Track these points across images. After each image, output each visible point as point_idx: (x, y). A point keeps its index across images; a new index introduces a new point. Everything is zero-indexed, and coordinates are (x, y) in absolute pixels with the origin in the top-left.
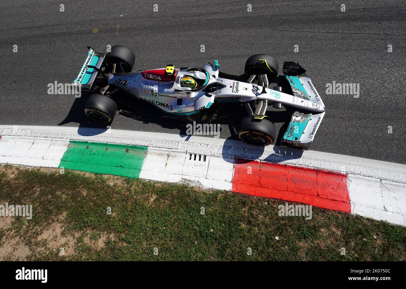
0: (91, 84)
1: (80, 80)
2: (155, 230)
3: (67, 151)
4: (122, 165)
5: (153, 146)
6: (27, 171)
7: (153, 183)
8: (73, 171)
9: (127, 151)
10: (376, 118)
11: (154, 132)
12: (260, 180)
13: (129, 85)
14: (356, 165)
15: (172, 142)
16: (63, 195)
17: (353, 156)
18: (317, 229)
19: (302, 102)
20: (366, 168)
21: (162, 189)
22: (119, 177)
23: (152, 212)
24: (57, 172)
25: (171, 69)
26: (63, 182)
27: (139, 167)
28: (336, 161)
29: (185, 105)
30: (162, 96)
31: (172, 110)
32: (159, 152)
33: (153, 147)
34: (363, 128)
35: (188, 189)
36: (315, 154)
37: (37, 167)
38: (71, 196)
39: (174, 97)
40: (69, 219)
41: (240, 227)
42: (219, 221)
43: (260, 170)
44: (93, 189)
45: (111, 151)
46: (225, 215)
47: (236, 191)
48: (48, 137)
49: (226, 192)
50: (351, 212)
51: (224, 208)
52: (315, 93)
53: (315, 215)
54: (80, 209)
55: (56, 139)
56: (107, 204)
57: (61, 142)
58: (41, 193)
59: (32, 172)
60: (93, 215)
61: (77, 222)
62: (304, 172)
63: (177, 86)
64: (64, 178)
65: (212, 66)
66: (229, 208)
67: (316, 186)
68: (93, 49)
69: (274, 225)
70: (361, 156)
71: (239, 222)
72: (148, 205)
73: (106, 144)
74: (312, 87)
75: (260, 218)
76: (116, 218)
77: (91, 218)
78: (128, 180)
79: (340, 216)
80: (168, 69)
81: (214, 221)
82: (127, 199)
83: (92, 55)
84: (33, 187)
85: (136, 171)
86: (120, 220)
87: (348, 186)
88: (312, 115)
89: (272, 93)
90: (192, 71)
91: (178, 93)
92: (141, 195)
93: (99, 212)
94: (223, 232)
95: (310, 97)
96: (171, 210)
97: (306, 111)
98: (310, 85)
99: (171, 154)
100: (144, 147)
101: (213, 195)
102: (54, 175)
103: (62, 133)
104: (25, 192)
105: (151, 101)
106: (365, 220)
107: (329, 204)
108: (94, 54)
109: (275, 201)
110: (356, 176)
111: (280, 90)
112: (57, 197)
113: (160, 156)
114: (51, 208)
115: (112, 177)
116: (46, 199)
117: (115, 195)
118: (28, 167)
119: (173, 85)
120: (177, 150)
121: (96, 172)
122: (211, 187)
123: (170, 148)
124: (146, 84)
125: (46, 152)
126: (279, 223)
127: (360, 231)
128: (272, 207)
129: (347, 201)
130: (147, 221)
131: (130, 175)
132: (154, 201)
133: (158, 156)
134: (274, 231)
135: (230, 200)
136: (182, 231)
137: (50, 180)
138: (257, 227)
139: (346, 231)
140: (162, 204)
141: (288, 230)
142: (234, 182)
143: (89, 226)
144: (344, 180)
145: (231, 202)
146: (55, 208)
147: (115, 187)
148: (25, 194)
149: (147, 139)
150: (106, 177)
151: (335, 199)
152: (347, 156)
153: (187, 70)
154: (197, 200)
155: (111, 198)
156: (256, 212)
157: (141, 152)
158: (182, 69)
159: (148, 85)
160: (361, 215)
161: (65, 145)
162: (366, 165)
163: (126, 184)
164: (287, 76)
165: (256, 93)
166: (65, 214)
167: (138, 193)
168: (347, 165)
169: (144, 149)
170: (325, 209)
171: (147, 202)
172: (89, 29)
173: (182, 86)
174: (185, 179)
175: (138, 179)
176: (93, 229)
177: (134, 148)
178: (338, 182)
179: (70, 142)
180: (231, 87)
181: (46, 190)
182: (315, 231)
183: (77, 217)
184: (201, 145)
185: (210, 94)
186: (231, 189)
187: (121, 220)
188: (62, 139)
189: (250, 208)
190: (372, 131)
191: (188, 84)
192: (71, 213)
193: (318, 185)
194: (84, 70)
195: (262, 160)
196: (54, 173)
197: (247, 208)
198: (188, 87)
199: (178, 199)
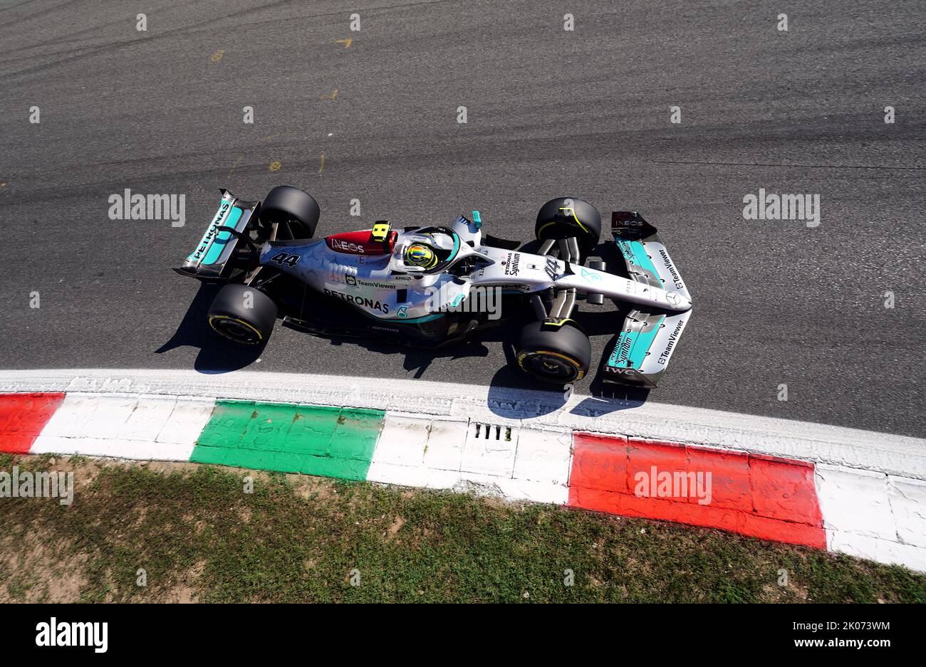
0: (223, 263)
1: (202, 255)
2: (401, 597)
3: (210, 423)
4: (329, 452)
5: (396, 409)
6: (120, 470)
7: (396, 490)
8: (221, 468)
9: (340, 421)
10: (869, 342)
11: (398, 378)
12: (630, 479)
13: (301, 264)
14: (832, 443)
15: (439, 400)
16: (198, 522)
17: (826, 423)
18: (756, 587)
19: (645, 290)
20: (854, 450)
21: (415, 505)
22: (323, 480)
23: (394, 557)
24: (187, 471)
25: (383, 230)
26: (199, 492)
27: (367, 456)
28: (789, 434)
29: (413, 303)
30: (366, 284)
31: (386, 313)
32: (409, 422)
33: (397, 411)
34: (842, 364)
35: (474, 503)
36: (745, 421)
37: (142, 461)
38: (215, 525)
39: (391, 287)
40: (211, 578)
41: (587, 587)
42: (542, 573)
43: (628, 457)
44: (265, 507)
45: (305, 422)
46: (554, 559)
47: (578, 505)
48: (169, 393)
49: (556, 507)
50: (826, 546)
51: (553, 543)
52: (674, 274)
53: (750, 556)
54: (235, 554)
55: (186, 398)
56: (295, 539)
57: (196, 405)
58: (150, 518)
59: (130, 472)
60: (264, 567)
61: (227, 585)
62: (722, 460)
63: (397, 264)
64: (200, 485)
65: (469, 222)
66: (563, 544)
67: (750, 491)
68: (230, 194)
69: (663, 580)
70: (841, 424)
71: (586, 574)
72: (387, 541)
73: (294, 407)
74: (667, 261)
75: (630, 564)
76: (314, 573)
77: (260, 574)
78: (342, 486)
79: (804, 557)
80: (376, 230)
81: (532, 574)
82: (340, 529)
83: (228, 205)
84: (131, 506)
85: (360, 464)
86: (323, 577)
87: (817, 490)
88: (667, 316)
89: (584, 273)
90: (428, 234)
91: (397, 278)
92: (371, 519)
93: (278, 558)
94: (552, 598)
95: (664, 281)
96: (436, 551)
97: (654, 310)
98: (665, 257)
99: (437, 425)
100: (378, 413)
101: (528, 514)
102: (180, 477)
103: (200, 384)
104: (114, 517)
105: (345, 297)
106: (859, 565)
107: (778, 529)
108: (232, 203)
109: (661, 526)
110: (832, 467)
111: (601, 267)
112: (185, 528)
113: (412, 431)
114: (170, 553)
115: (307, 480)
116: (160, 533)
117: (314, 520)
118: (123, 461)
119: (389, 261)
120: (447, 418)
121: (272, 468)
122: (522, 497)
123: (434, 412)
124: (335, 261)
125: (164, 426)
126: (672, 574)
127: (848, 589)
128: (656, 539)
129: (815, 523)
130: (384, 577)
131: (348, 475)
132: (399, 531)
133: (407, 430)
134: (662, 593)
135: (565, 525)
136: (461, 598)
137: (171, 489)
138: (626, 585)
139: (817, 589)
140: (417, 537)
141: (692, 590)
142: (573, 485)
143: (254, 592)
144: (808, 476)
145: (567, 530)
146: (179, 552)
147: (314, 503)
148: (114, 521)
149: (384, 394)
150: (293, 479)
151: (790, 518)
152: (812, 425)
153: (417, 232)
154: (493, 527)
155: (304, 526)
156: (622, 550)
157: (372, 422)
158: (407, 230)
159: (338, 264)
160: (848, 554)
161: (206, 409)
162: (853, 444)
163: (337, 495)
164: (620, 241)
165: (552, 275)
166: (201, 565)
167: (364, 514)
168: (814, 444)
169: (375, 416)
170: (771, 542)
171: (385, 534)
172: (261, 163)
173: (406, 264)
174: (468, 481)
175: (363, 483)
176: (263, 598)
177: (357, 413)
178: (796, 481)
179: (217, 403)
180: (503, 263)
181: (160, 511)
182: (752, 592)
183: (227, 573)
184: (500, 405)
185: (462, 278)
186: (567, 501)
187: (327, 575)
188: (198, 398)
189: (610, 543)
190: (861, 371)
191: (418, 259)
192: (215, 564)
193: (752, 489)
194: (210, 235)
195: (632, 436)
196: (180, 474)
197: (602, 542)
198: (417, 265)
199: (452, 525)
